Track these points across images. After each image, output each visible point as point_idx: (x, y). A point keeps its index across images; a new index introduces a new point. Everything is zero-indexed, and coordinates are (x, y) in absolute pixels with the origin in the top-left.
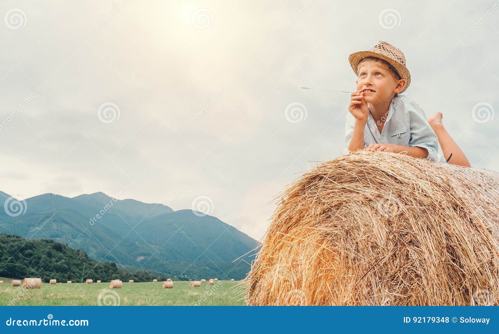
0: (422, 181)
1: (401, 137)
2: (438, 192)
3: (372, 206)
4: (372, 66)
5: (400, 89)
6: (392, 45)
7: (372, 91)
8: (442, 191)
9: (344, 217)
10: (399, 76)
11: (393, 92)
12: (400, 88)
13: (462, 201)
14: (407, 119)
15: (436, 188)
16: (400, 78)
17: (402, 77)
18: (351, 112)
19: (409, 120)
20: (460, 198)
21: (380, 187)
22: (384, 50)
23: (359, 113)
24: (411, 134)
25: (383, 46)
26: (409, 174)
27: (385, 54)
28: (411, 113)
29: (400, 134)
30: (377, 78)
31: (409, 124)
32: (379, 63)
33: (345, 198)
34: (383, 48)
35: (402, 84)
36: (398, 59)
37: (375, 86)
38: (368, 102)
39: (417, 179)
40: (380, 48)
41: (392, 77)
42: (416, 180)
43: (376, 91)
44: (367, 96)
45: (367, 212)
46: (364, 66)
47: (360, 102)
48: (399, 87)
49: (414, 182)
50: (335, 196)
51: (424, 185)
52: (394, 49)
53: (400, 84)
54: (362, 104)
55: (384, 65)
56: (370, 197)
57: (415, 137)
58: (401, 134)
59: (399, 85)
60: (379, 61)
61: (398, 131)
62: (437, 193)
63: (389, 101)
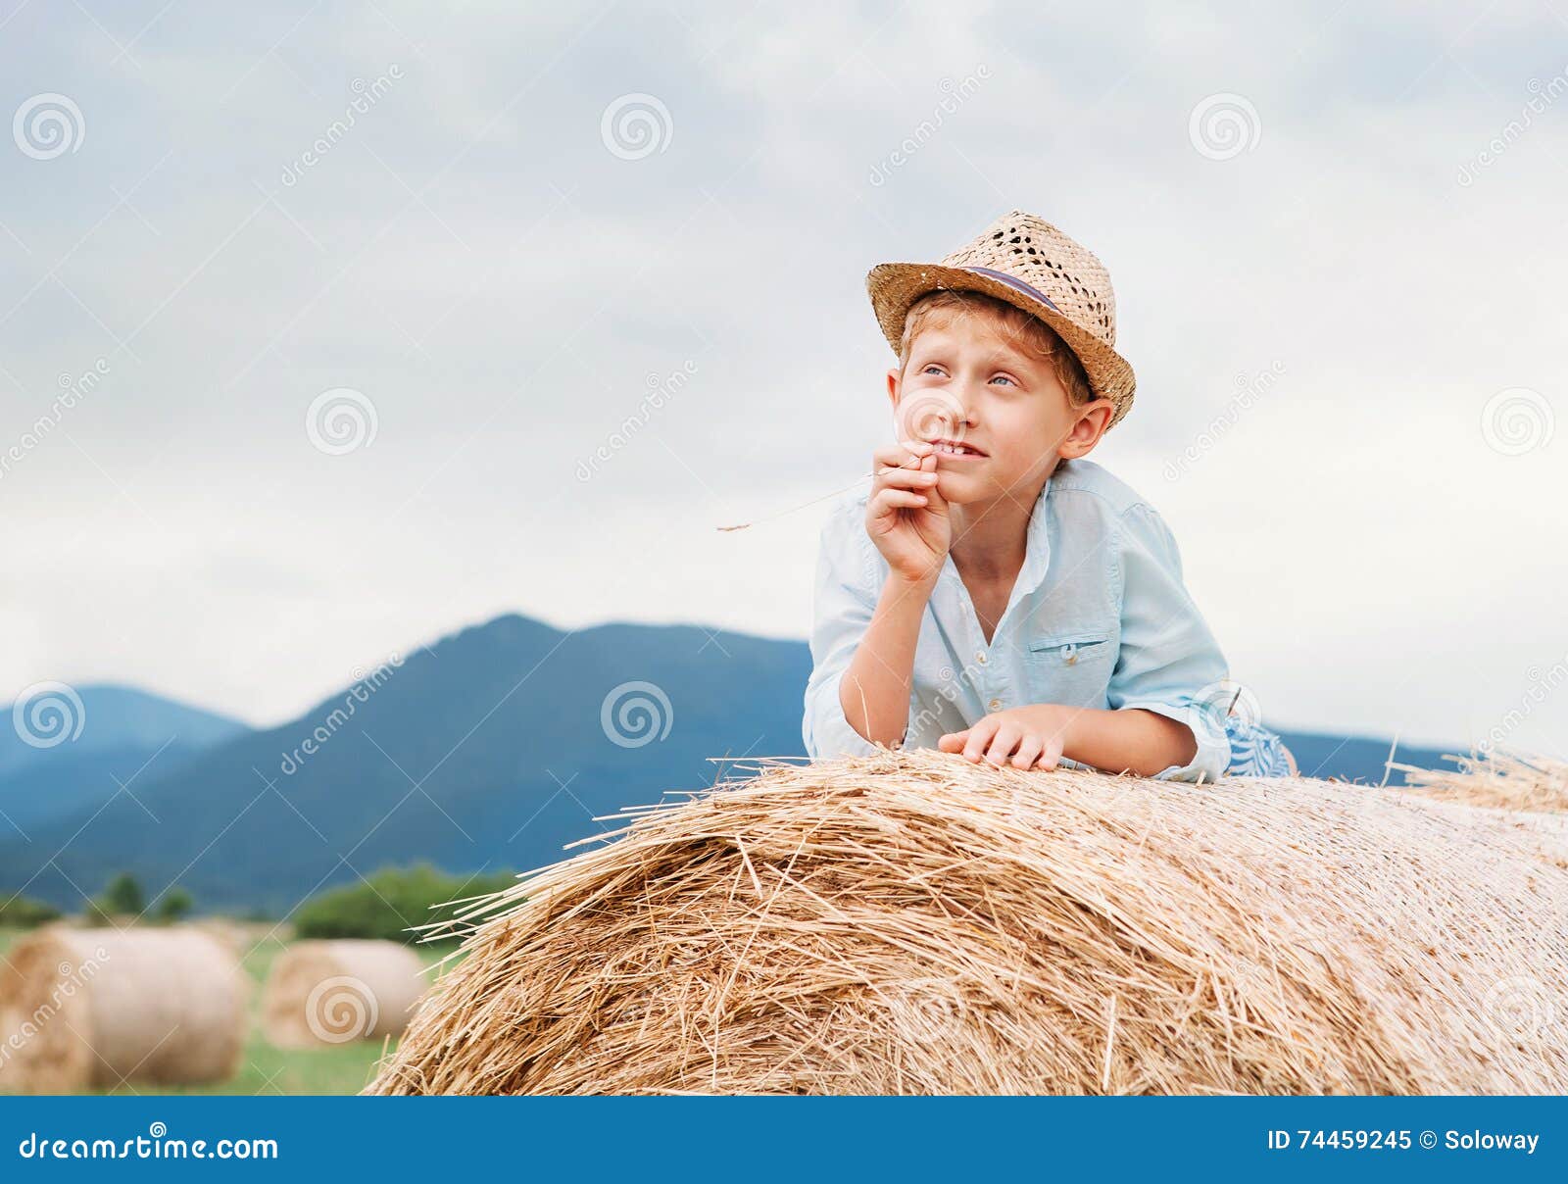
0: (1244, 963)
1: (1080, 660)
2: (1313, 1027)
3: (1004, 1032)
4: (978, 339)
5: (1089, 442)
6: (1066, 233)
7: (969, 450)
8: (1329, 1020)
9: (852, 1058)
10: (1089, 388)
11: (1058, 453)
12: (1087, 439)
13: (1408, 1072)
14: (1113, 583)
15: (1304, 1006)
16: (1093, 397)
17: (1102, 394)
18: (878, 539)
19: (1120, 589)
20: (1399, 1063)
21: (1045, 953)
22: (1037, 262)
23: (907, 543)
24: (1123, 646)
25: (1028, 240)
26: (1188, 931)
27: (1041, 281)
28: (1130, 560)
29: (1073, 647)
30: (998, 394)
31: (1120, 606)
32: (1012, 329)
33: (858, 972)
34: (1032, 251)
35: (1097, 420)
36: (1090, 306)
37: (988, 429)
38: (952, 501)
39: (1223, 955)
40: (1018, 251)
41: (1062, 394)
42: (1218, 960)
43: (992, 453)
44: (948, 472)
45: (972, 1051)
46: (942, 327)
47: (920, 501)
48: (1084, 433)
49: (1211, 967)
50: (806, 952)
51: (1254, 987)
52: (1074, 251)
53: (1089, 418)
54: (926, 508)
55: (1033, 340)
56: (998, 993)
57: (1135, 665)
58: (1078, 645)
59: (1085, 422)
60: (1011, 316)
61: (1065, 631)
62: (1309, 1030)
63: (1034, 492)
